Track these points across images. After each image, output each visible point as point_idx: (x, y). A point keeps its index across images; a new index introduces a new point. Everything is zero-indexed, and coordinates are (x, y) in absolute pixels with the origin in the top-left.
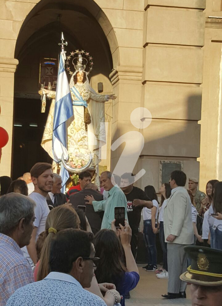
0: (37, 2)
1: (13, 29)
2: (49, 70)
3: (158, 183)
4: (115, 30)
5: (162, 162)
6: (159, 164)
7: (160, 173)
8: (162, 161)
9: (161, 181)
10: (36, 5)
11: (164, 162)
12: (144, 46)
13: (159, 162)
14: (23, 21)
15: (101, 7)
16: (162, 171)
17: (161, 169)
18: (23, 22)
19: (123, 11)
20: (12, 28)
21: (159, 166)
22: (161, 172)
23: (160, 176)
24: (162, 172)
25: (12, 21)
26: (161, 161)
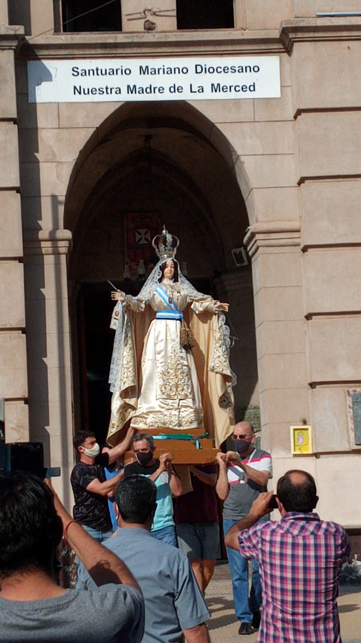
0: (98, 126)
1: (58, 177)
2: (143, 234)
3: (348, 431)
4: (243, 159)
5: (351, 393)
6: (346, 397)
7: (350, 412)
8: (351, 390)
9: (353, 428)
10: (96, 130)
11: (355, 391)
12: (299, 184)
13: (345, 392)
14: (75, 161)
15: (213, 122)
16: (353, 408)
17: (351, 405)
18: (74, 163)
19: (255, 123)
20: (55, 175)
21: (346, 400)
22: (351, 410)
23: (349, 419)
24: (353, 412)
25: (55, 164)
26: (348, 392)
